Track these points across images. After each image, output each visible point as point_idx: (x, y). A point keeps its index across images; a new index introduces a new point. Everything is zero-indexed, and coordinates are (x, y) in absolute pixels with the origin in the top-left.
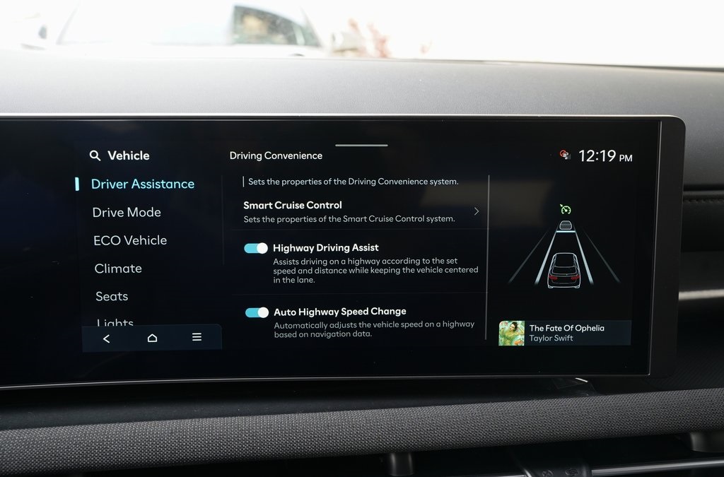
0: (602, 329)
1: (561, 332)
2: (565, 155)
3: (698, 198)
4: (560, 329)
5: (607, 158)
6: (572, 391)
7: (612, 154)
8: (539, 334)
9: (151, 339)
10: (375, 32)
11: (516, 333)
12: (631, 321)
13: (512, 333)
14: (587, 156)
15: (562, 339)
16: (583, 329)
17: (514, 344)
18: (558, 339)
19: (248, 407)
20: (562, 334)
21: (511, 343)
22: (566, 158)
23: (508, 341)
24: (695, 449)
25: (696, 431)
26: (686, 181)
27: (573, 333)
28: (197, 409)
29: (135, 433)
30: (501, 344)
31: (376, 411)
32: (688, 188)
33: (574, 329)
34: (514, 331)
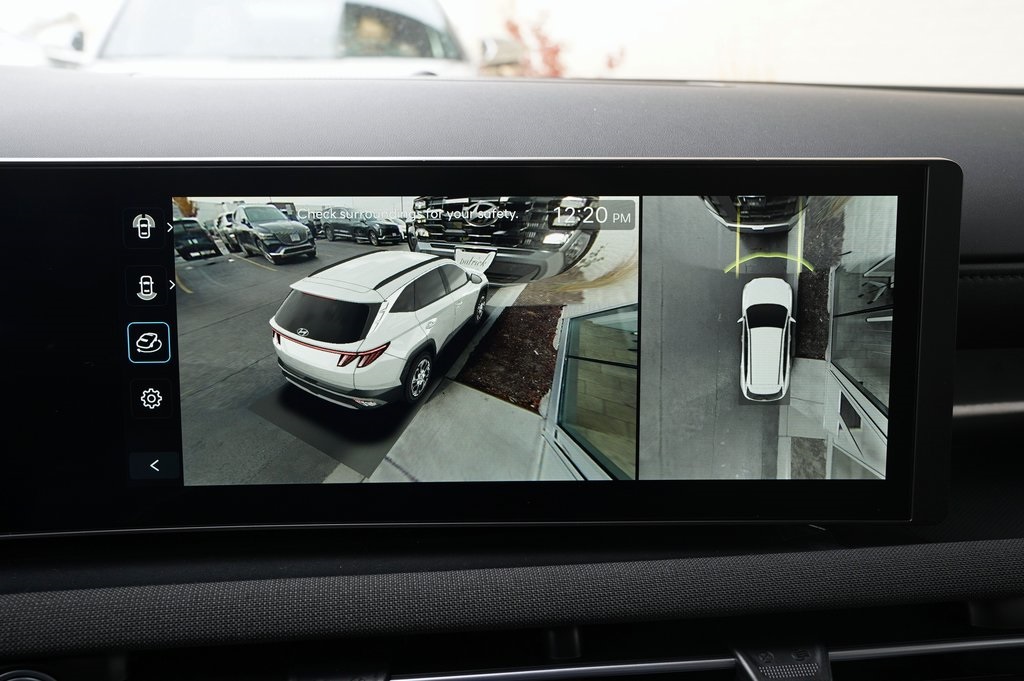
19: (353, 563)
24: (974, 624)
26: (962, 251)
28: (284, 565)
31: (529, 568)
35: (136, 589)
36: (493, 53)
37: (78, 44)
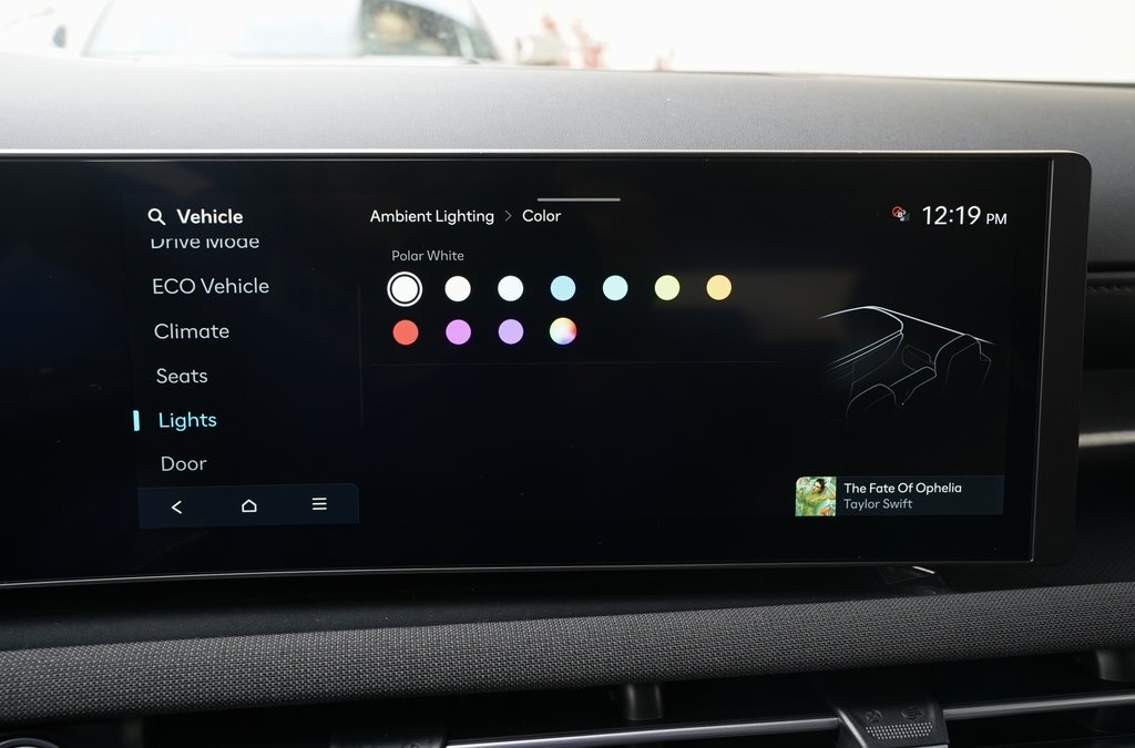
0: (958, 489)
1: (893, 494)
2: (900, 215)
3: (1109, 284)
4: (891, 489)
5: (967, 219)
6: (910, 586)
7: (974, 212)
8: (858, 497)
9: (247, 507)
10: (583, 37)
11: (822, 497)
12: (1003, 477)
13: (816, 496)
14: (935, 216)
15: (895, 505)
16: (928, 490)
17: (819, 514)
18: (888, 505)
19: (401, 613)
20: (896, 497)
21: (815, 511)
22: (902, 220)
23: (810, 509)
24: (1104, 678)
25: (1105, 648)
26: (1090, 257)
27: (912, 495)
28: (320, 617)
29: (224, 653)
30: (799, 513)
31: (603, 618)
32: (1095, 267)
33: (914, 489)
34: (820, 492)
35: (154, 645)
36: (529, 50)
37: (60, 39)
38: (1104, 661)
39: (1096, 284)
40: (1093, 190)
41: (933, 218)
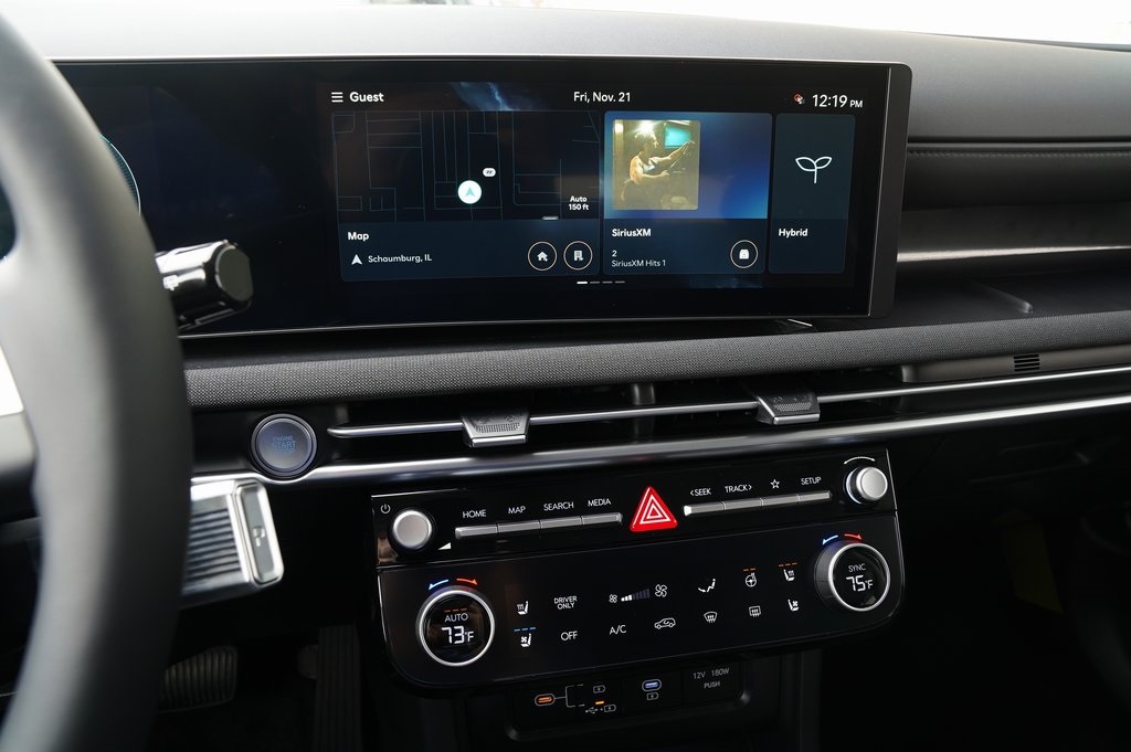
2: (799, 100)
3: (919, 151)
5: (839, 104)
7: (843, 99)
14: (820, 101)
22: (801, 103)
25: (907, 363)
32: (913, 140)
38: (906, 373)
39: (911, 151)
40: (912, 96)
41: (819, 102)
